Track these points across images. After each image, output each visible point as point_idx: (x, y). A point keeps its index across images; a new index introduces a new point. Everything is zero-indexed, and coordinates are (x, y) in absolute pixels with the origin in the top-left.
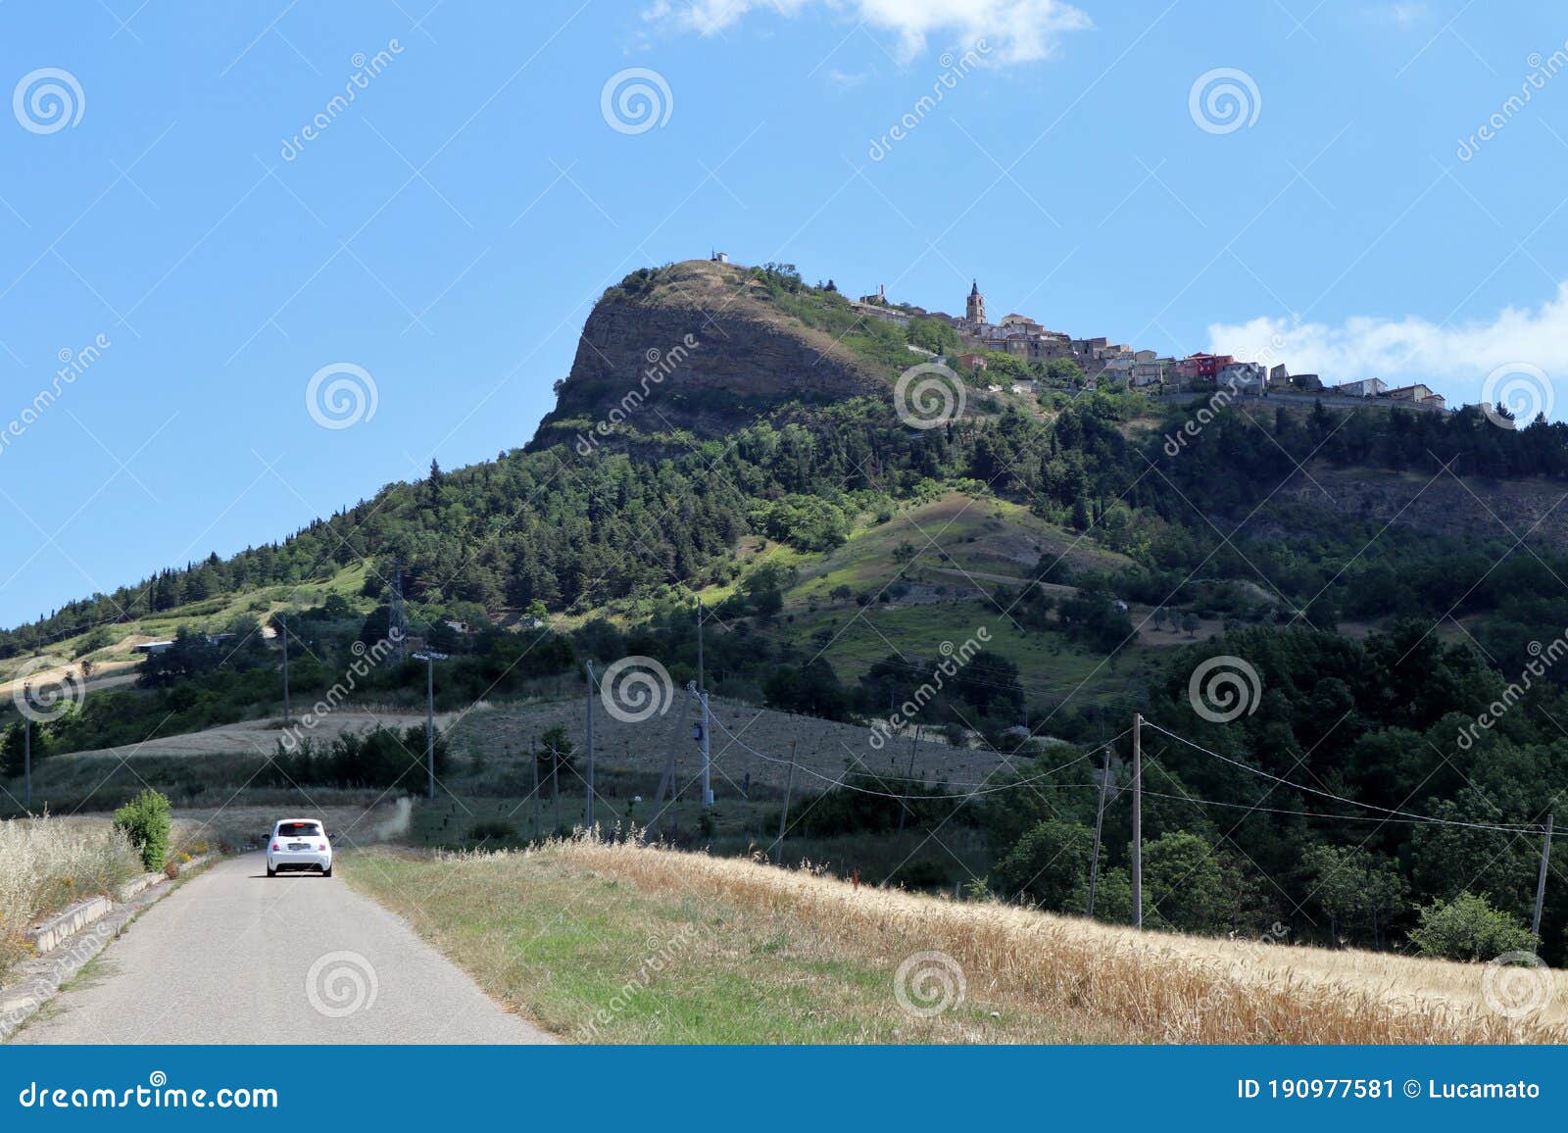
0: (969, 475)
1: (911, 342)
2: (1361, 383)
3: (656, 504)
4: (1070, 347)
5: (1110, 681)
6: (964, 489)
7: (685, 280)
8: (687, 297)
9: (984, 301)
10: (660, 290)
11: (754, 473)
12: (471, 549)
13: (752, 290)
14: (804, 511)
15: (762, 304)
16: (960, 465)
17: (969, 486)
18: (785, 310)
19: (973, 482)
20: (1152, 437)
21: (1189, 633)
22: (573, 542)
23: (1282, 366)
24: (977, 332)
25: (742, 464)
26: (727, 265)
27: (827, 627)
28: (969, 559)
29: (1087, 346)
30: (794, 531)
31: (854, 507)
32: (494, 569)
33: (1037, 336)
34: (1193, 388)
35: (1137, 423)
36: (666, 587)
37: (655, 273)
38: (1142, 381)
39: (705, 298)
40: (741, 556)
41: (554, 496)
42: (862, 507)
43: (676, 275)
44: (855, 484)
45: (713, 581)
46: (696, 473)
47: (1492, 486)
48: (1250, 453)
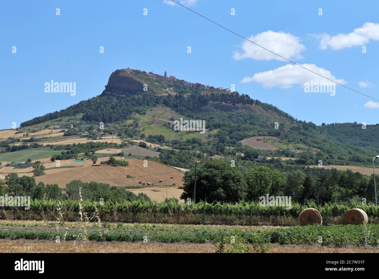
0: (163, 104)
1: (156, 82)
2: (219, 88)
3: (121, 107)
4: (179, 81)
7: (124, 72)
8: (125, 75)
9: (167, 74)
10: (121, 73)
11: (134, 103)
12: (97, 113)
13: (134, 74)
14: (141, 109)
15: (135, 76)
16: (162, 102)
18: (138, 77)
19: (163, 105)
20: (189, 96)
22: (111, 113)
23: (208, 85)
24: (166, 78)
25: (133, 101)
26: (130, 69)
29: (181, 81)
30: (140, 112)
31: (148, 108)
32: (100, 117)
33: (174, 80)
34: (196, 89)
35: (187, 94)
37: (120, 70)
38: (189, 87)
39: (127, 75)
40: (133, 115)
41: (107, 105)
42: (149, 108)
43: (122, 71)
44: (148, 105)
45: (129, 119)
46: (126, 102)
47: (234, 105)
48: (202, 100)
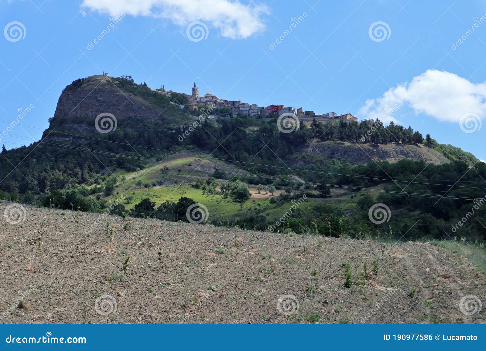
0: (190, 144)
1: (171, 101)
2: (329, 114)
4: (227, 104)
5: (240, 212)
6: (188, 149)
7: (93, 81)
8: (93, 87)
9: (198, 90)
10: (84, 85)
13: (116, 84)
15: (119, 89)
16: (188, 141)
17: (191, 147)
18: (127, 90)
20: (256, 132)
21: (271, 194)
23: (301, 108)
24: (196, 99)
26: (108, 77)
27: (131, 196)
28: (189, 172)
29: (234, 103)
32: (16, 181)
33: (216, 101)
34: (270, 116)
35: (251, 128)
36: (77, 185)
37: (83, 80)
38: (252, 114)
39: (99, 87)
40: (106, 174)
44: (150, 148)
45: (95, 182)
47: (376, 146)
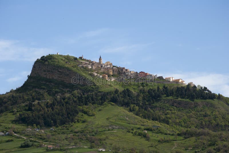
23: (156, 75)
30: (87, 112)
33: (113, 67)
42: (96, 107)
47: (193, 101)
48: (153, 94)
